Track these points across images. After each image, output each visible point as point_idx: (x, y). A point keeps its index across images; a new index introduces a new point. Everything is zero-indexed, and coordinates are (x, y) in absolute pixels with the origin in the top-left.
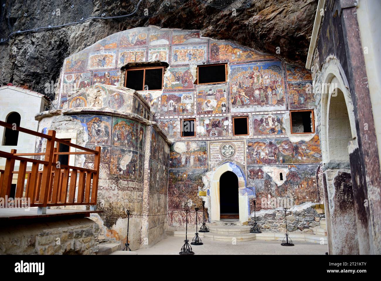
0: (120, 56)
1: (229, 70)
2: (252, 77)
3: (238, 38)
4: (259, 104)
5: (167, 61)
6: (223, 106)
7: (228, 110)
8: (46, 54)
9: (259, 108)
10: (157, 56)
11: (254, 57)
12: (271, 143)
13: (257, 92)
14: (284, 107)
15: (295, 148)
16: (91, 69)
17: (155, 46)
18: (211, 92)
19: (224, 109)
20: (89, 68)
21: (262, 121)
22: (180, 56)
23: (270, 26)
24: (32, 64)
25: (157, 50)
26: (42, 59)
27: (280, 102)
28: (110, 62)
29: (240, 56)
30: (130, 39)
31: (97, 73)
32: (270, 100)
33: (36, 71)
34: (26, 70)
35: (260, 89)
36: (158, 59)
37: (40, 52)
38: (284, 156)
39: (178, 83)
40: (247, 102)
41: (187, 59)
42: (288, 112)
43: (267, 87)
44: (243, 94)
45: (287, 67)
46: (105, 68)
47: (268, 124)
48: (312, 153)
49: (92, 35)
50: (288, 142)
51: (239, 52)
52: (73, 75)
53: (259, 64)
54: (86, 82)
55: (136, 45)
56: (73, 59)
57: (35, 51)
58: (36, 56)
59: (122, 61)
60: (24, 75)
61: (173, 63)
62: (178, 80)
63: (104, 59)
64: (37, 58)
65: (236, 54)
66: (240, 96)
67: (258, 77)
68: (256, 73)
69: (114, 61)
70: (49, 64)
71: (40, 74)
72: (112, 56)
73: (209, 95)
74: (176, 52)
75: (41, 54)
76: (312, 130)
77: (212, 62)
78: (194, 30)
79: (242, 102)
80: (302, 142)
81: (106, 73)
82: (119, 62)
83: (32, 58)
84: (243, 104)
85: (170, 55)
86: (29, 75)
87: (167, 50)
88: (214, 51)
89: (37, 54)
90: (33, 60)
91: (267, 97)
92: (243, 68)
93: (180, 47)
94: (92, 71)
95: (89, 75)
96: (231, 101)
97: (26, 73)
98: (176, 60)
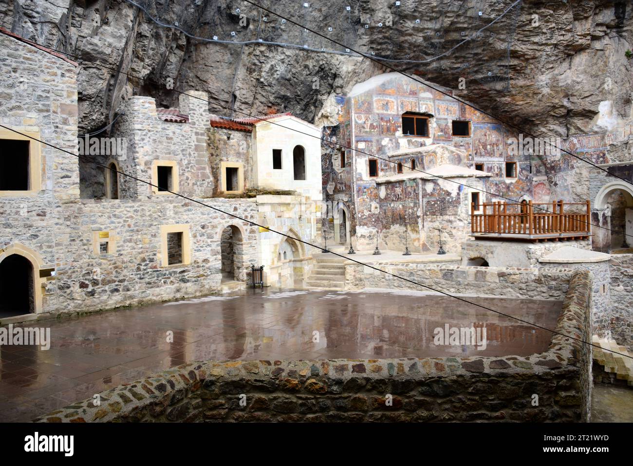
0: (399, 104)
1: (472, 127)
2: (485, 135)
3: (482, 104)
4: (490, 156)
5: (433, 114)
6: (470, 155)
7: (473, 159)
8: (302, 78)
9: (490, 159)
10: (426, 108)
11: (487, 119)
12: (496, 184)
13: (489, 147)
14: (502, 159)
15: (508, 187)
16: (378, 112)
17: (423, 98)
18: (462, 144)
19: (470, 157)
20: (376, 111)
21: (491, 168)
22: (441, 111)
23: (516, 109)
24: (282, 85)
25: (425, 102)
26: (295, 81)
27: (501, 155)
28: (392, 108)
29: (479, 117)
30: (405, 87)
31: (383, 116)
32: (495, 153)
33: (286, 94)
34: (276, 92)
35: (490, 145)
36: (426, 111)
37: (293, 73)
38: (503, 192)
39: (442, 133)
40: (483, 153)
41: (446, 113)
42: (505, 163)
43: (494, 144)
44: (481, 147)
45: (504, 130)
46: (389, 112)
47: (494, 170)
48: (516, 190)
49: (363, 73)
50: (504, 183)
51: (478, 113)
52: (362, 116)
53: (489, 125)
54: (375, 124)
55: (410, 94)
56: (360, 99)
57: (286, 71)
58: (288, 77)
59: (402, 108)
60: (274, 97)
61: (437, 116)
62: (442, 131)
63: (387, 103)
64: (289, 80)
65: (476, 114)
66: (479, 148)
67: (489, 135)
68: (488, 133)
69: (395, 107)
70: (303, 89)
71: (290, 98)
72: (393, 102)
73: (461, 146)
74: (438, 106)
75: (294, 76)
76: (514, 175)
77: (462, 119)
78: (448, 88)
79: (481, 153)
80: (511, 183)
81: (391, 118)
82: (400, 109)
83: (282, 78)
84: (481, 156)
85: (435, 108)
86: (279, 98)
87: (432, 103)
88: (463, 111)
89: (289, 76)
90: (283, 81)
91: (494, 151)
92: (481, 127)
93: (441, 102)
94: (378, 114)
95: (377, 117)
96: (474, 152)
97: (276, 95)
98: (439, 114)
